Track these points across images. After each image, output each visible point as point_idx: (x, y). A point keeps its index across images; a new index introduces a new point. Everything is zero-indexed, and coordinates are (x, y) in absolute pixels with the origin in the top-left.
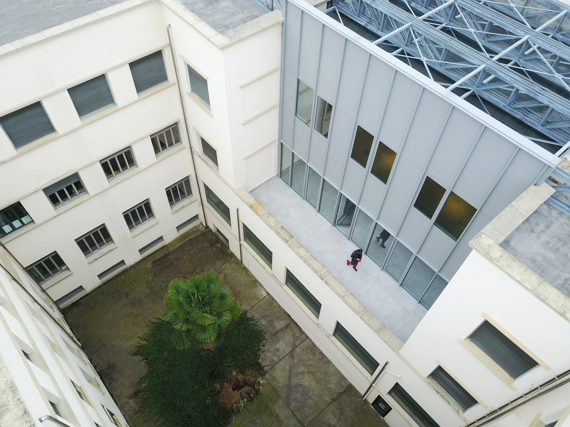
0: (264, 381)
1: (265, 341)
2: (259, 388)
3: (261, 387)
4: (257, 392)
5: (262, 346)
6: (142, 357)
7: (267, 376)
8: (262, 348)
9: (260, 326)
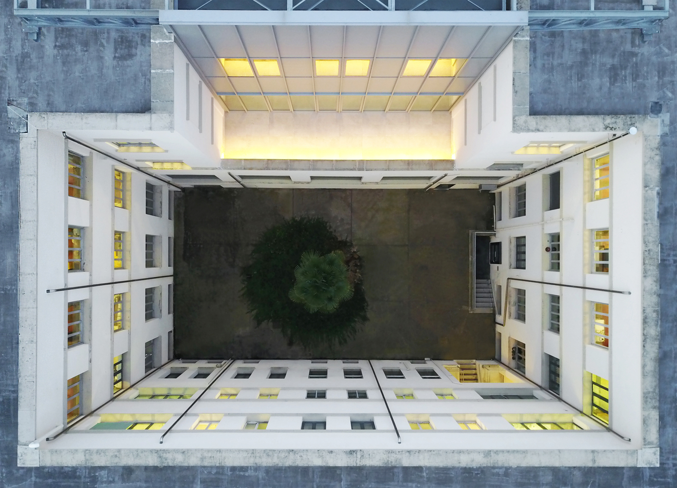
0: (356, 248)
1: (328, 224)
2: (358, 255)
3: (358, 253)
4: (360, 258)
5: (330, 228)
6: (265, 321)
7: (354, 243)
8: (331, 230)
9: (313, 218)
